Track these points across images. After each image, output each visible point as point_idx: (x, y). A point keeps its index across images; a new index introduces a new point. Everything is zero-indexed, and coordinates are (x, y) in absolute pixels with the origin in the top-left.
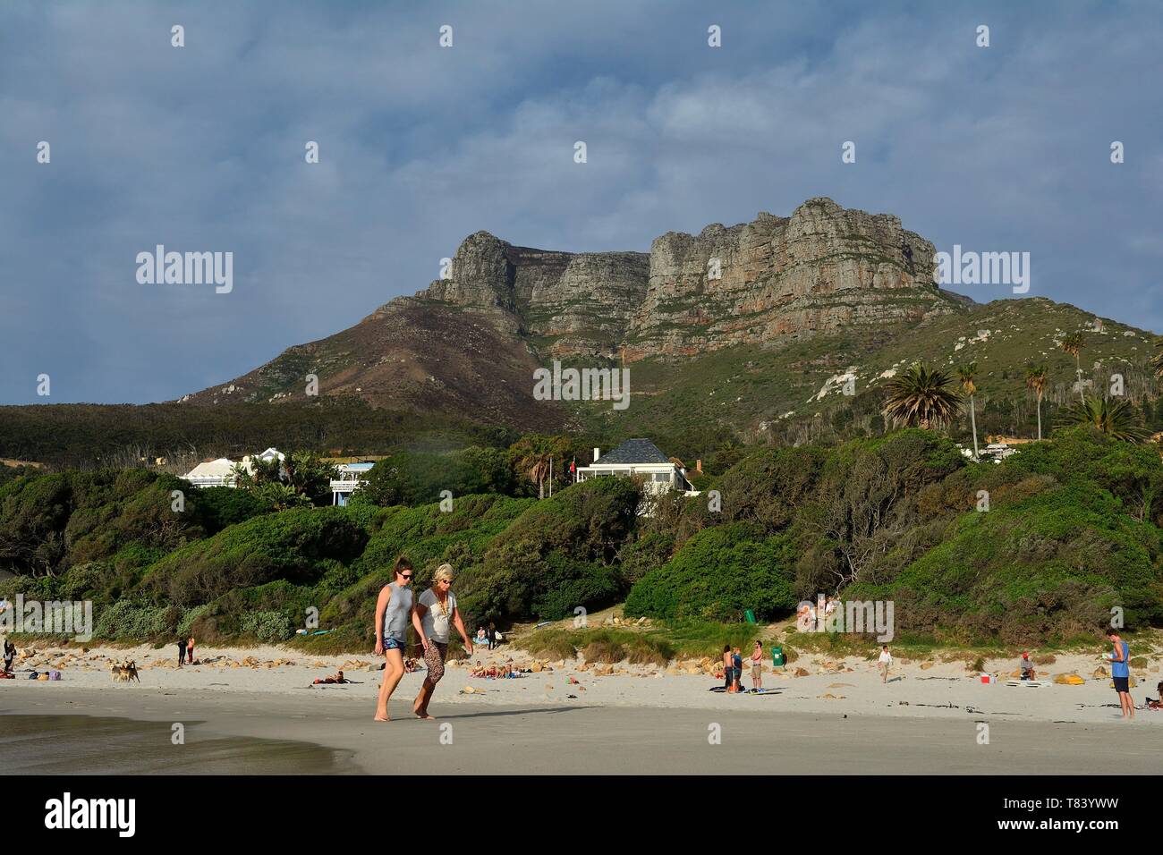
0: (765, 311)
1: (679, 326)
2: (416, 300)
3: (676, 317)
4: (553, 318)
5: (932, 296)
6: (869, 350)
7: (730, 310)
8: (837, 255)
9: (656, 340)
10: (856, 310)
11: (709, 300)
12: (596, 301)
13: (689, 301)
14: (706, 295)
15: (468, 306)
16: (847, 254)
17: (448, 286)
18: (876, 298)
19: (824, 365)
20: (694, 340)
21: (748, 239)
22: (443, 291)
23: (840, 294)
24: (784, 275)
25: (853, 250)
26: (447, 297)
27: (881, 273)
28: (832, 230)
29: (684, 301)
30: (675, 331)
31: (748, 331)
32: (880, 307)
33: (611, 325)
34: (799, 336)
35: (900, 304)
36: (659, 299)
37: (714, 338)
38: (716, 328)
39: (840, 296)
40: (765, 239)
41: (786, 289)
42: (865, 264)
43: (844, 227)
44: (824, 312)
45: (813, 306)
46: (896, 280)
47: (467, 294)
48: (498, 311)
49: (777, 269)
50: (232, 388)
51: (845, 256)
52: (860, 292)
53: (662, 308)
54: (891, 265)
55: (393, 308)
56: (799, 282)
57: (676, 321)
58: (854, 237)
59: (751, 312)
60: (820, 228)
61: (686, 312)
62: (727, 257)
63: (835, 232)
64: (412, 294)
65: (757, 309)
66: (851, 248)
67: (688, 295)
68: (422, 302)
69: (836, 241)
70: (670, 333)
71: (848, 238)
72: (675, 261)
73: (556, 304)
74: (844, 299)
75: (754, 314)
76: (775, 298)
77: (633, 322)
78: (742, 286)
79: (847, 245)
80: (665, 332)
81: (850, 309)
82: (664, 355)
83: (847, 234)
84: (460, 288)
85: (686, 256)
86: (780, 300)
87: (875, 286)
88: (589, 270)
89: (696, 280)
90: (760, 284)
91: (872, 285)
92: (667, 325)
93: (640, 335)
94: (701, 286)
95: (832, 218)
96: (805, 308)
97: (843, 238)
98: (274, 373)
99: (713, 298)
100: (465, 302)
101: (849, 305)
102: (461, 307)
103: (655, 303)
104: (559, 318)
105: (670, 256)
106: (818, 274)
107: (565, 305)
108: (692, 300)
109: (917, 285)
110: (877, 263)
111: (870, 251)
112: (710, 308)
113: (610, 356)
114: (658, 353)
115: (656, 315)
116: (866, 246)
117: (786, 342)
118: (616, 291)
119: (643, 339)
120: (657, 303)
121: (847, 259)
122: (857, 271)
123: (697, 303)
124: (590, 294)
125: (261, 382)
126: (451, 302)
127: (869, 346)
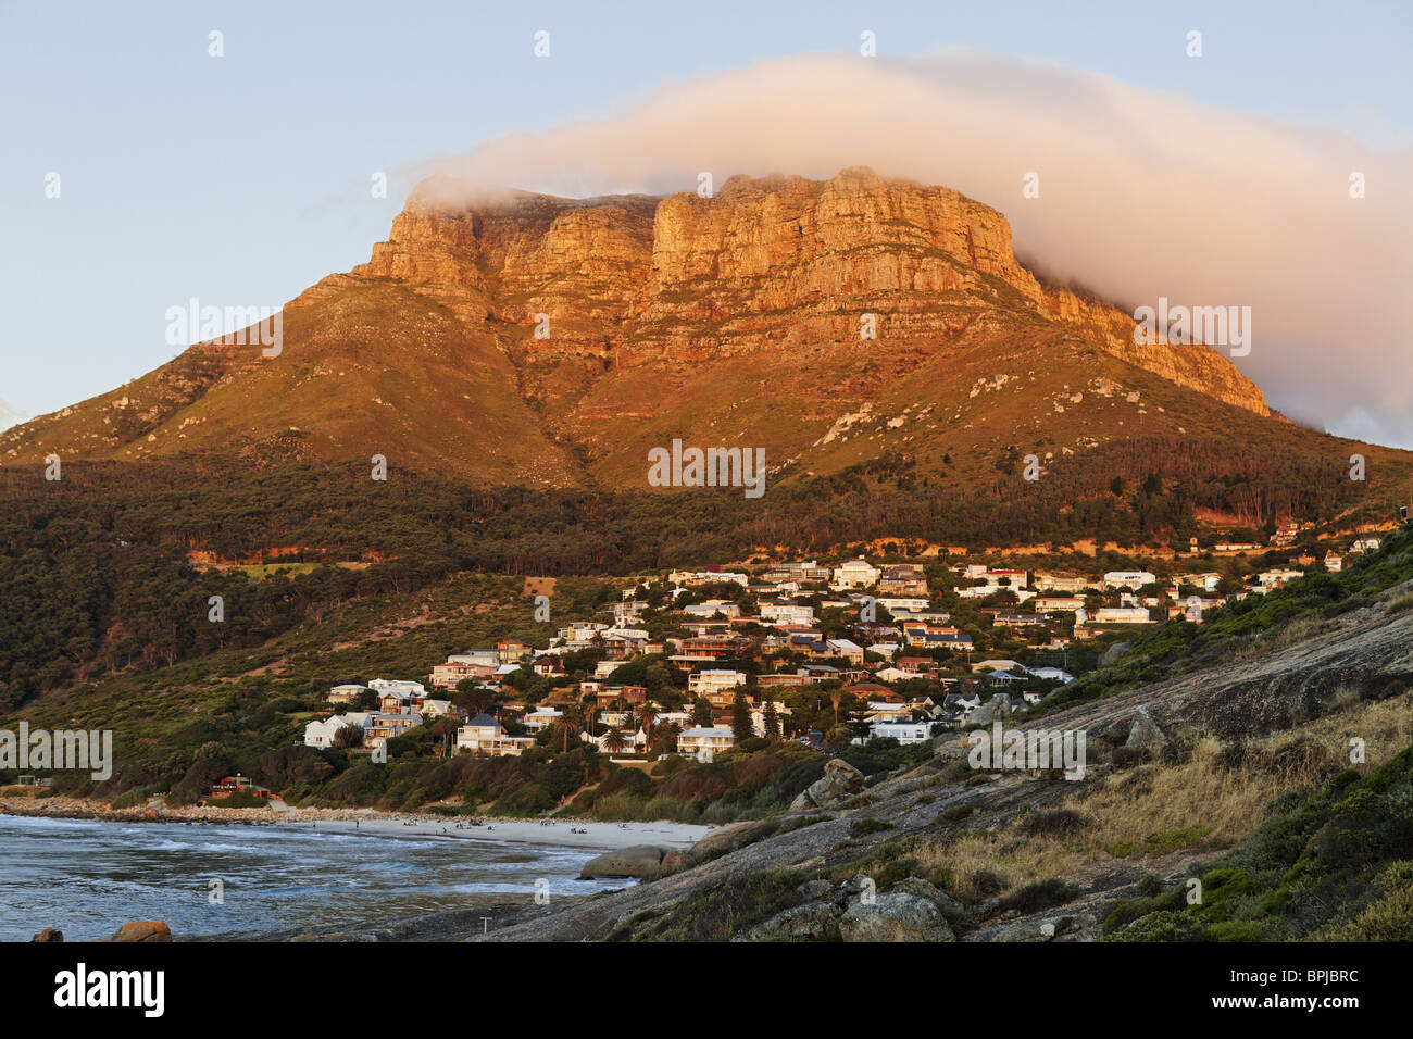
0: (788, 309)
1: (687, 322)
2: (355, 279)
3: (684, 310)
4: (532, 300)
5: (981, 303)
6: (898, 373)
7: (749, 303)
8: (873, 246)
9: (656, 339)
10: (890, 319)
11: (723, 288)
12: (587, 276)
13: (700, 287)
14: (721, 280)
15: (423, 285)
16: (885, 244)
17: (396, 257)
18: (915, 304)
19: (844, 391)
20: (703, 341)
21: (774, 211)
22: (389, 266)
23: (873, 297)
24: (812, 265)
25: (893, 240)
26: (395, 273)
27: (924, 270)
28: (870, 212)
29: (693, 287)
30: (681, 329)
31: (767, 335)
32: (918, 316)
33: (604, 310)
34: (823, 350)
35: (942, 312)
36: (663, 283)
37: (727, 340)
38: (731, 328)
39: (872, 300)
40: (793, 214)
41: (815, 284)
42: (906, 260)
43: (885, 208)
44: (853, 319)
45: (841, 311)
46: (941, 280)
47: (420, 269)
48: (461, 292)
49: (805, 254)
50: (125, 401)
51: (882, 248)
52: (896, 295)
53: (667, 296)
54: (937, 261)
55: (326, 291)
56: (828, 275)
57: (683, 315)
58: (895, 222)
59: (773, 309)
60: (856, 208)
61: (695, 303)
62: (748, 232)
63: (872, 215)
64: (348, 270)
65: (779, 305)
66: (891, 236)
67: (699, 279)
68: (361, 281)
69: (874, 227)
70: (674, 330)
71: (891, 223)
72: (684, 233)
73: (536, 277)
74: (877, 305)
75: (777, 312)
76: (800, 293)
77: (632, 307)
78: (764, 271)
79: (886, 233)
80: (669, 329)
81: (883, 317)
82: (665, 360)
83: (887, 217)
84: (411, 261)
85: (698, 228)
86: (806, 297)
87: (916, 287)
88: (578, 234)
89: (710, 258)
90: (785, 273)
91: (912, 285)
92: (672, 320)
93: (638, 331)
94: (715, 268)
95: (871, 196)
96: (831, 313)
97: (882, 223)
98: (178, 380)
99: (729, 285)
100: (418, 280)
101: (881, 313)
102: (413, 287)
103: (658, 289)
104: (539, 299)
105: (678, 228)
106: (850, 269)
107: (547, 279)
108: (704, 286)
109: (966, 286)
110: (920, 257)
111: (914, 241)
112: (726, 298)
113: (602, 353)
114: (659, 357)
115: (658, 305)
116: (908, 234)
117: (807, 357)
118: (613, 264)
119: (642, 338)
120: (661, 288)
121: (885, 252)
122: (895, 269)
123: (710, 291)
124: (579, 267)
125: (162, 392)
126: (399, 280)
127: (898, 369)
